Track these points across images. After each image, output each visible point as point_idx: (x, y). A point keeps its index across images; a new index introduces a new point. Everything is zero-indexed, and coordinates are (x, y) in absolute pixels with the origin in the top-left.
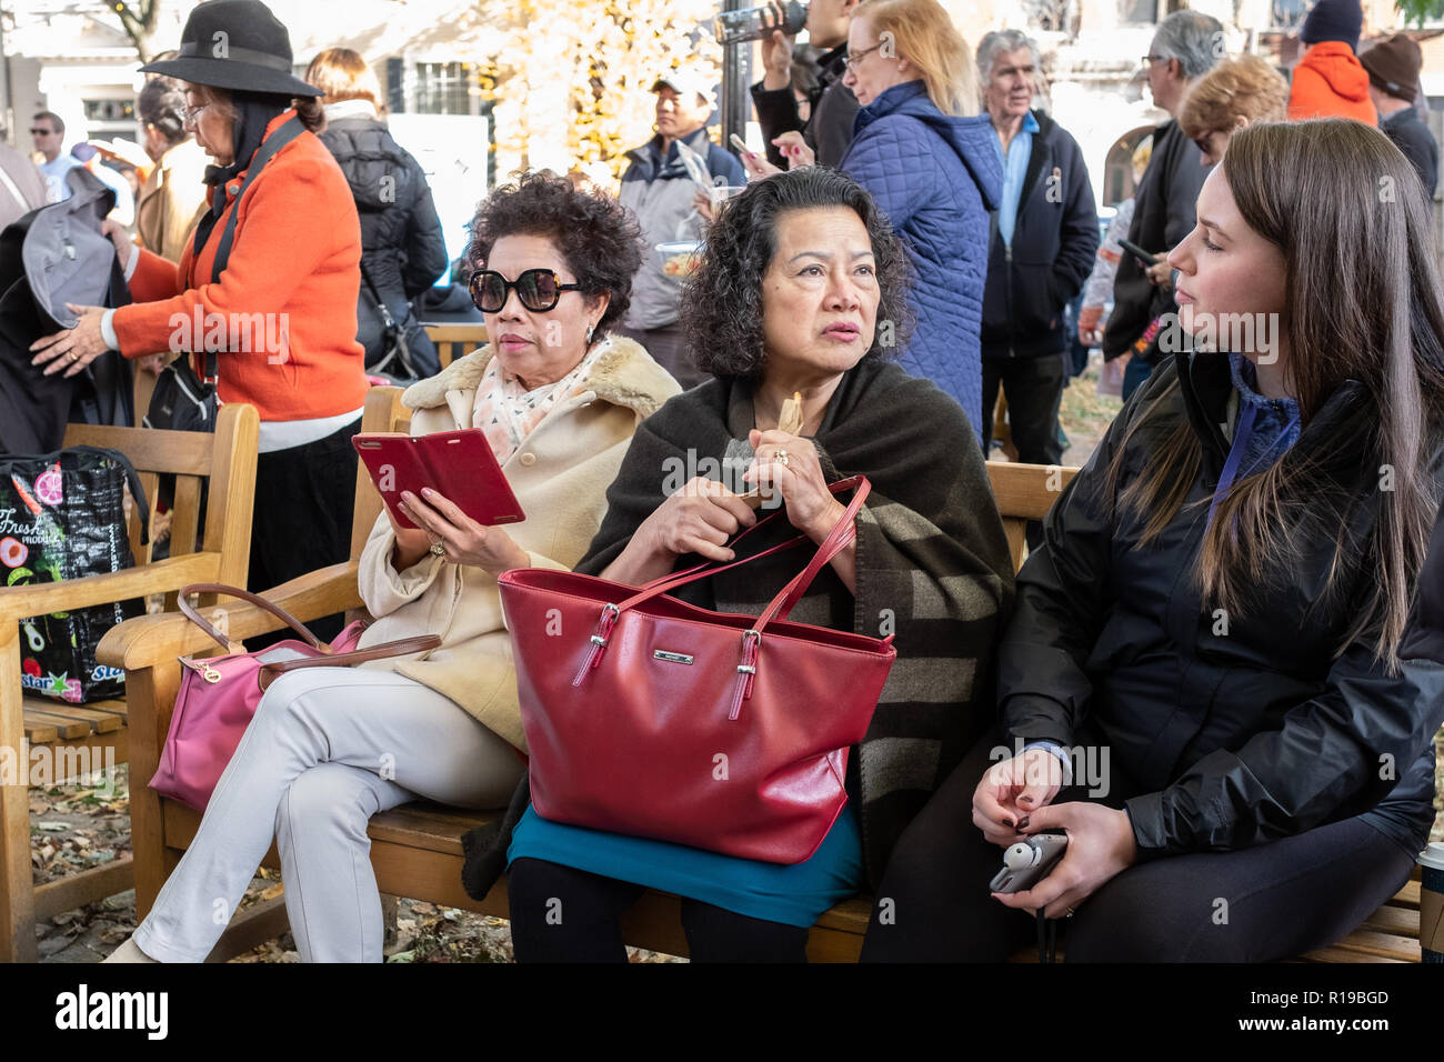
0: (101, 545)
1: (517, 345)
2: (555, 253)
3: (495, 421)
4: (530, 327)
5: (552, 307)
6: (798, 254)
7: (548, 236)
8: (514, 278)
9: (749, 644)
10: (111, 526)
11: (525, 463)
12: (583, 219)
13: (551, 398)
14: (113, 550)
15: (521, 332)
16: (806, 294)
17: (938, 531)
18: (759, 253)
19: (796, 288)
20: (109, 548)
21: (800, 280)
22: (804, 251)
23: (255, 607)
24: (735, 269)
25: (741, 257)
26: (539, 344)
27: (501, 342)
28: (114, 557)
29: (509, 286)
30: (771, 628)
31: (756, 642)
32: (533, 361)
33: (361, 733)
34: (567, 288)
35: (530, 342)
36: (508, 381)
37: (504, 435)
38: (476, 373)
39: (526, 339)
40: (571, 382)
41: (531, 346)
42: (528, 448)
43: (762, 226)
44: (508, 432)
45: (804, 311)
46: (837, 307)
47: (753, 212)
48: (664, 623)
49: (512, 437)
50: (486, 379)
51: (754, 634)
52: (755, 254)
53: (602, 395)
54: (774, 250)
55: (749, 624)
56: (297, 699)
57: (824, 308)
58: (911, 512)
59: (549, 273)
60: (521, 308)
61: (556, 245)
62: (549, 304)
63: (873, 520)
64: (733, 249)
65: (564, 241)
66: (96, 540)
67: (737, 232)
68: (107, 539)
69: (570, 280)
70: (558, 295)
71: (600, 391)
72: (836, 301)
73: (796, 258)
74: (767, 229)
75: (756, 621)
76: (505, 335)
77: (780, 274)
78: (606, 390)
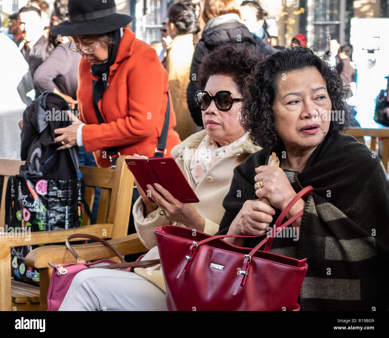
0: (62, 215)
1: (213, 125)
2: (234, 84)
3: (198, 162)
4: (219, 117)
5: (229, 109)
6: (286, 94)
7: (231, 76)
8: (214, 95)
9: (246, 261)
10: (66, 207)
11: (208, 181)
12: (246, 68)
13: (224, 152)
14: (67, 218)
15: (215, 119)
16: (291, 113)
17: (344, 216)
18: (269, 94)
19: (286, 110)
20: (65, 217)
21: (288, 106)
22: (288, 92)
23: (103, 245)
24: (259, 102)
25: (261, 96)
26: (223, 125)
27: (207, 124)
28: (67, 221)
29: (212, 98)
30: (257, 255)
31: (249, 260)
32: (220, 132)
33: (115, 299)
34: (237, 100)
35: (219, 124)
36: (211, 144)
37: (201, 168)
38: (199, 140)
39: (217, 122)
40: (235, 144)
41: (219, 127)
42: (209, 174)
43: (270, 81)
44: (202, 167)
45: (291, 121)
46: (307, 117)
47: (265, 75)
48: (217, 251)
49: (204, 169)
50: (202, 142)
51: (248, 257)
52: (267, 95)
53: (246, 150)
54: (275, 92)
55: (248, 252)
56: (85, 281)
57: (301, 118)
58: (334, 207)
59: (229, 93)
60: (216, 109)
61: (235, 80)
62: (228, 108)
63: (314, 212)
64: (258, 92)
65: (238, 78)
66: (60, 213)
67: (260, 85)
68: (64, 213)
69: (239, 96)
70: (232, 103)
71: (245, 148)
72: (305, 114)
73: (285, 96)
74: (272, 82)
75: (251, 250)
76: (208, 120)
77: (279, 103)
78: (247, 148)
